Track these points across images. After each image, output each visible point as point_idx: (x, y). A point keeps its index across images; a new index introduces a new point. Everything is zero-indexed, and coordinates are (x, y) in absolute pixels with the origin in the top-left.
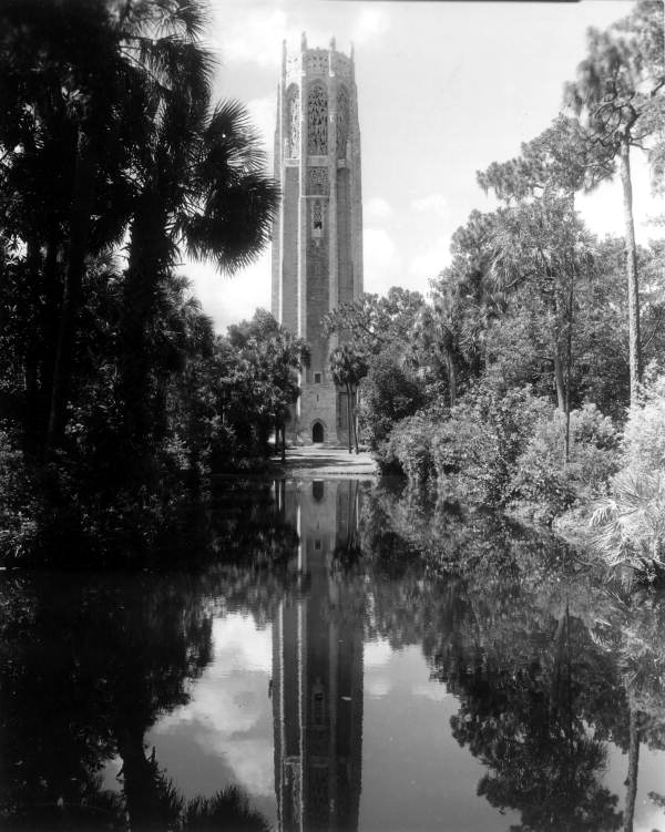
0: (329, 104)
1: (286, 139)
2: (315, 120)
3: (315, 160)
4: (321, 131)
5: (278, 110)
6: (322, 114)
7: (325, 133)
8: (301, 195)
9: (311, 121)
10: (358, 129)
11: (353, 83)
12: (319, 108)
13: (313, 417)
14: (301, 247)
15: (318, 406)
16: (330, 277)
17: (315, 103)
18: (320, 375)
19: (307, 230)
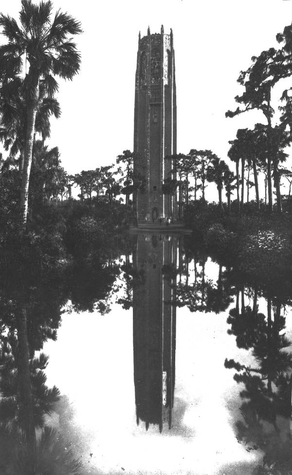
1: (141, 78)
8: (147, 103)
13: (152, 206)
14: (147, 127)
15: (155, 201)
16: (161, 140)
17: (154, 60)
18: (156, 187)
19: (150, 119)
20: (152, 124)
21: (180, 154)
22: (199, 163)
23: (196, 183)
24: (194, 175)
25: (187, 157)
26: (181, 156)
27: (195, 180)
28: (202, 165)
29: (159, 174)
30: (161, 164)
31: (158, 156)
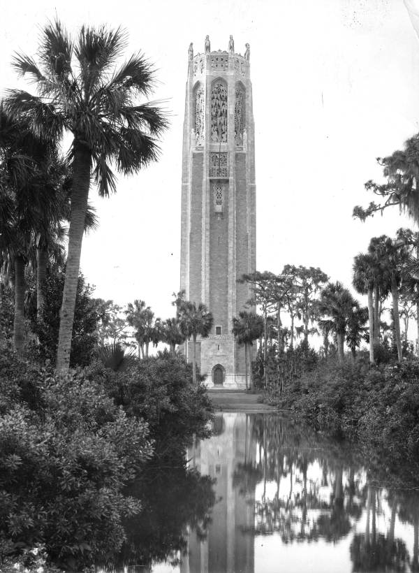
0: (228, 99)
1: (193, 130)
2: (217, 112)
3: (217, 146)
4: (222, 122)
5: (186, 104)
6: (223, 108)
7: (225, 124)
8: (204, 176)
9: (214, 114)
10: (252, 120)
11: (248, 81)
12: (221, 103)
13: (215, 363)
14: (205, 221)
15: (218, 354)
16: (229, 246)
17: (217, 98)
18: (220, 328)
19: (211, 207)
20: (213, 215)
21: (264, 272)
23: (293, 324)
24: (290, 310)
25: (279, 280)
27: (291, 319)
28: (304, 292)
29: (225, 306)
30: (229, 288)
31: (224, 275)
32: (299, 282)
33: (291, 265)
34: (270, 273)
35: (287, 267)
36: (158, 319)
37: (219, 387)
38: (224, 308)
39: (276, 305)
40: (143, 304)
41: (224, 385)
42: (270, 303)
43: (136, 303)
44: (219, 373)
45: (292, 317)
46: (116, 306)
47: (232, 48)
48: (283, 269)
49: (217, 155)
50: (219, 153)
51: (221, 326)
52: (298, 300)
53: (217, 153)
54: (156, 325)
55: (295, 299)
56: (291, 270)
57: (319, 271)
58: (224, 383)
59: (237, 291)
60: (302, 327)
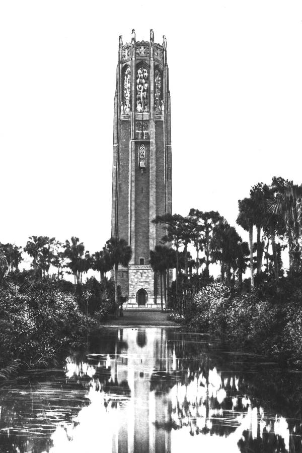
0: (150, 79)
3: (141, 115)
4: (145, 96)
6: (145, 85)
7: (147, 98)
8: (131, 139)
9: (139, 89)
11: (165, 65)
12: (144, 81)
13: (139, 287)
14: (131, 174)
15: (142, 280)
16: (150, 194)
17: (141, 78)
18: (143, 259)
19: (135, 163)
20: (138, 169)
21: (175, 215)
22: (202, 228)
23: (198, 256)
24: (196, 245)
25: (186, 220)
26: (178, 217)
27: (196, 252)
28: (205, 230)
29: (146, 242)
30: (150, 228)
31: (146, 217)
32: (201, 222)
33: (195, 209)
34: (179, 215)
35: (192, 211)
36: (88, 252)
37: (142, 308)
38: (146, 243)
39: (184, 241)
40: (78, 240)
41: (146, 306)
42: (180, 240)
43: (72, 239)
44: (142, 296)
45: (198, 250)
46: (58, 241)
47: (152, 39)
48: (189, 212)
49: (141, 122)
50: (142, 121)
51: (144, 258)
52: (202, 237)
53: (141, 121)
54: (86, 256)
55: (200, 236)
56: (195, 212)
57: (217, 214)
58: (146, 304)
59: (156, 230)
60: (204, 258)
